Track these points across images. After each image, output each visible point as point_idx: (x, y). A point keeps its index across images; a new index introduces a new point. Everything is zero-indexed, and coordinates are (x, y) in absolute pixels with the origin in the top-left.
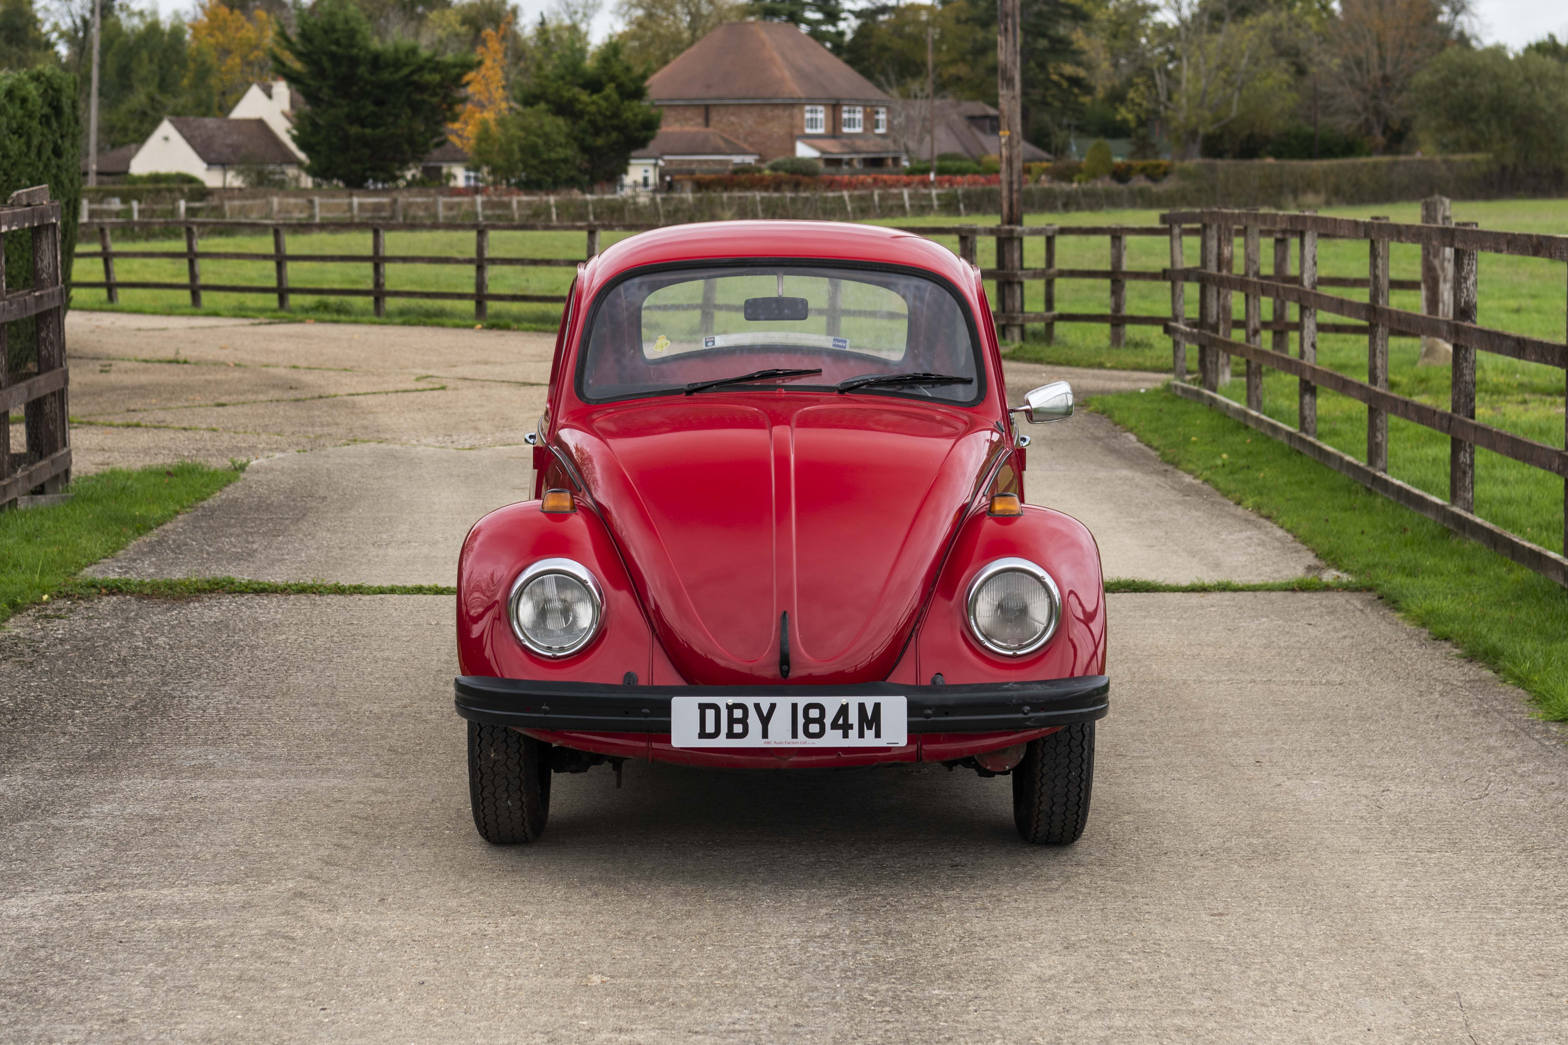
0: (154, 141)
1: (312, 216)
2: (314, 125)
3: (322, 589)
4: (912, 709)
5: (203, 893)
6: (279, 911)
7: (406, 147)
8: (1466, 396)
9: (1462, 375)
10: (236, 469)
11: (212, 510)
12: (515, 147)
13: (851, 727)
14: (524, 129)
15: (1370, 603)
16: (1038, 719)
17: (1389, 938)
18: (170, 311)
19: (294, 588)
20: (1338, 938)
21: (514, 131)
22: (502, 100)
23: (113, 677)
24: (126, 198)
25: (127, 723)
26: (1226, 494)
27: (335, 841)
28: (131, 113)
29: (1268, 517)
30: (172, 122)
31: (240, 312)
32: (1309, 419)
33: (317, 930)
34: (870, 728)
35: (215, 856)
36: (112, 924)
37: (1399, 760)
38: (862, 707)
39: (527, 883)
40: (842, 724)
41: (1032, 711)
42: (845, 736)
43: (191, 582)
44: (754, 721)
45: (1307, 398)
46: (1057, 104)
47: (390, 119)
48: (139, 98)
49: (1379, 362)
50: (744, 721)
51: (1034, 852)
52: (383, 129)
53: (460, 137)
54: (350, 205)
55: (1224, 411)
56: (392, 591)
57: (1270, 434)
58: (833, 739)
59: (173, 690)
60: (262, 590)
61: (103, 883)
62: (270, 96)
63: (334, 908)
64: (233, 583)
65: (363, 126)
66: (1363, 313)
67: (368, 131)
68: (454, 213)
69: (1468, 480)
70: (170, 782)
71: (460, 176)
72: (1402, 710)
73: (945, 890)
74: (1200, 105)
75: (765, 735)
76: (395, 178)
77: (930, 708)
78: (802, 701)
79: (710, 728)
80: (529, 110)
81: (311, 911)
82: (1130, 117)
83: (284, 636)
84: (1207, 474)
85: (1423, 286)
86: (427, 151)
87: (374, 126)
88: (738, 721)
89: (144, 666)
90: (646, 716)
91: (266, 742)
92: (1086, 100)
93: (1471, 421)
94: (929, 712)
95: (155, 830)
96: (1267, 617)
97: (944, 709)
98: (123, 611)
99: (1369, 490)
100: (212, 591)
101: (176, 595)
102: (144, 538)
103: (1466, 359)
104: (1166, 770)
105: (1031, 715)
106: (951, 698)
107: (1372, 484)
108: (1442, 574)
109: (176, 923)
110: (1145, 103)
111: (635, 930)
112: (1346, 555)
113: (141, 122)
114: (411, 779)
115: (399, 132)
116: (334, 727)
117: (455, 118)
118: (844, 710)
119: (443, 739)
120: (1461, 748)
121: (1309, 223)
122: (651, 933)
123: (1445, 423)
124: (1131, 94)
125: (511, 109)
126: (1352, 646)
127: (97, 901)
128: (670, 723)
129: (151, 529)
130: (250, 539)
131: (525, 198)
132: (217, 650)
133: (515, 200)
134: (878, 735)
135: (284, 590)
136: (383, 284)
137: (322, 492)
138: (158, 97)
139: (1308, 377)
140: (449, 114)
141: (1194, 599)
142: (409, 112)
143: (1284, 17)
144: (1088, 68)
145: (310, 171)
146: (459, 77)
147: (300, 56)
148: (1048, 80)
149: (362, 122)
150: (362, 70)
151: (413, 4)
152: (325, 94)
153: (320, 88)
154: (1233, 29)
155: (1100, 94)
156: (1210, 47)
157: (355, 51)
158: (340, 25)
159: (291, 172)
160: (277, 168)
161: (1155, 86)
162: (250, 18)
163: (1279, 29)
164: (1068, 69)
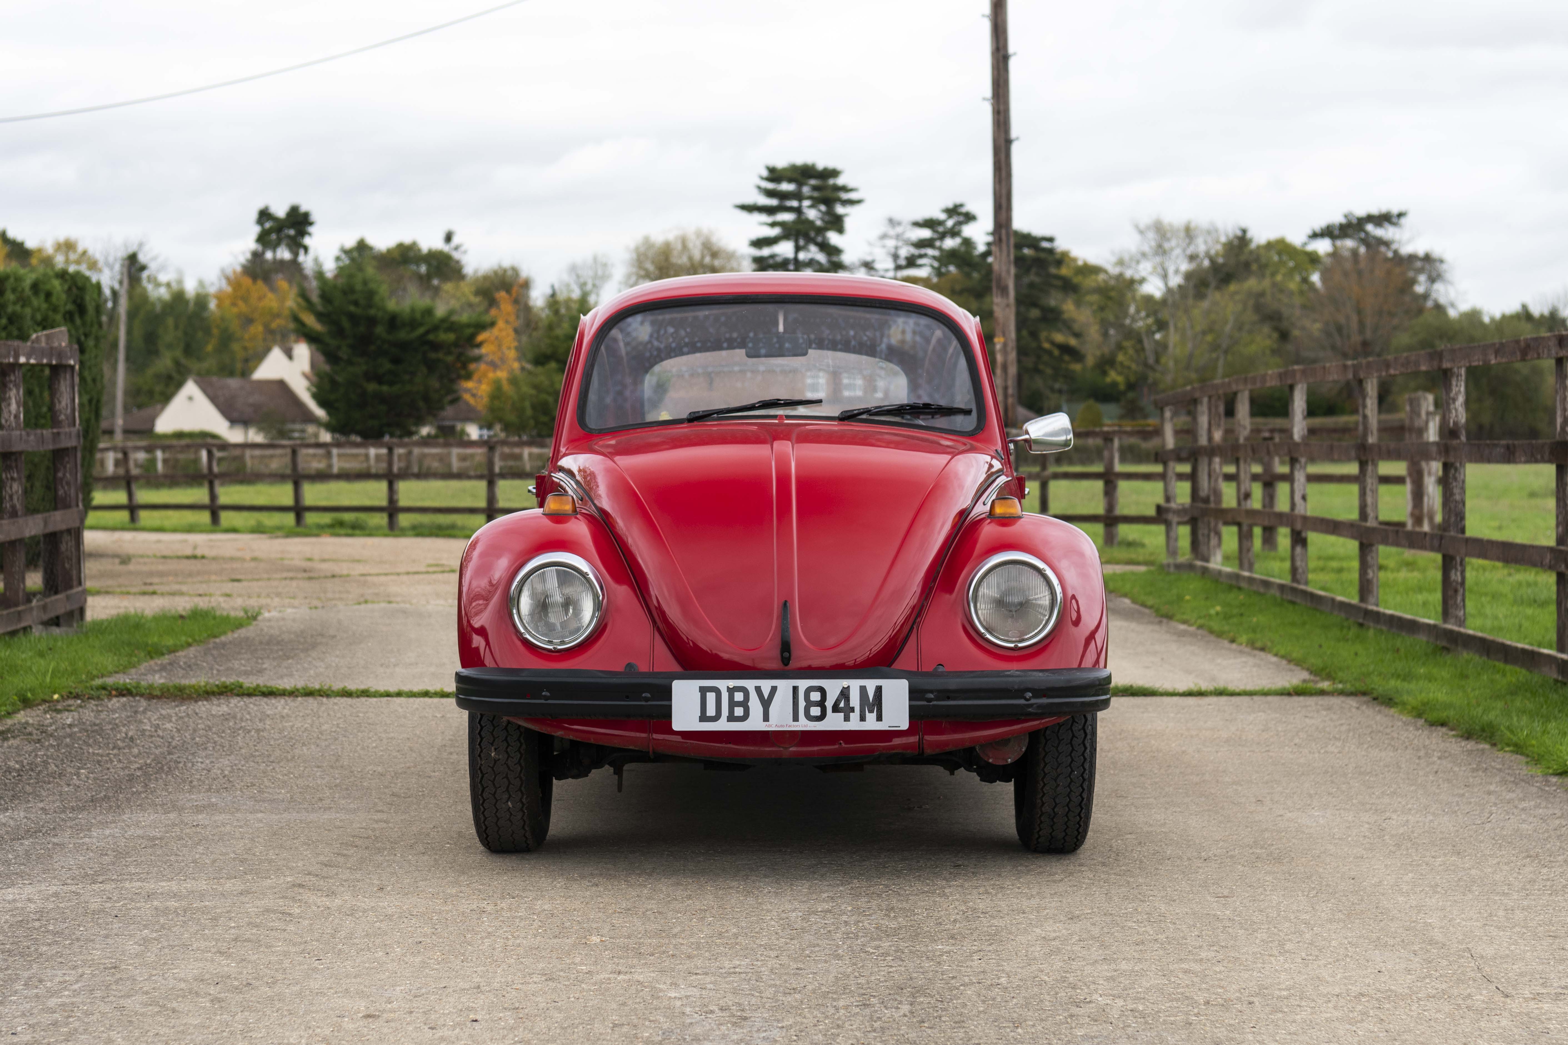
0: (179, 402)
1: (330, 466)
2: (333, 383)
3: (329, 692)
4: (914, 693)
5: (202, 885)
6: (277, 896)
7: (421, 404)
8: (1456, 515)
9: (1452, 494)
10: (248, 618)
11: (224, 645)
12: (527, 404)
13: (852, 710)
14: (536, 387)
15: (1366, 703)
16: (1040, 706)
17: (1396, 911)
18: (191, 529)
19: (302, 691)
20: (1345, 912)
21: (526, 389)
22: (515, 360)
23: (119, 749)
24: (150, 449)
25: (131, 779)
26: (1220, 635)
27: (336, 851)
28: (158, 377)
29: (1262, 649)
30: (197, 382)
31: (259, 530)
32: (1300, 570)
33: (314, 908)
34: (871, 711)
35: (214, 861)
36: (109, 905)
37: (1399, 799)
38: (863, 689)
39: (527, 878)
40: (842, 706)
41: (1034, 697)
42: (847, 719)
43: (200, 687)
44: (755, 704)
45: (1299, 550)
46: (1049, 371)
47: (407, 377)
48: (165, 362)
49: (1369, 500)
50: (745, 704)
51: (1037, 858)
52: (399, 386)
53: (474, 395)
54: (367, 456)
55: (1217, 577)
56: (399, 694)
57: (1262, 590)
58: (834, 722)
59: (179, 757)
60: (270, 693)
61: (100, 879)
62: (291, 358)
63: (332, 894)
64: (241, 687)
65: (380, 382)
66: (1353, 453)
67: (385, 388)
68: (467, 464)
69: (1459, 598)
70: (172, 816)
71: (473, 432)
72: (1400, 768)
73: (947, 881)
74: (1188, 367)
75: (766, 718)
76: (410, 434)
77: (931, 692)
78: (803, 684)
79: (711, 711)
80: (540, 369)
81: (308, 896)
82: (1120, 379)
83: (291, 724)
84: (1200, 622)
85: (1408, 480)
86: (442, 408)
87: (391, 384)
88: (739, 704)
89: (151, 742)
90: (647, 700)
91: (270, 790)
92: (1077, 367)
93: (1460, 536)
94: (931, 696)
95: (155, 845)
96: (1264, 712)
97: (947, 694)
98: (131, 707)
99: (1361, 625)
100: (221, 694)
101: (185, 696)
102: (157, 661)
103: (1455, 479)
104: (1167, 806)
105: (1033, 701)
106: (953, 683)
107: (1364, 618)
108: (1436, 680)
109: (173, 904)
110: (1134, 367)
111: (635, 907)
112: (1340, 669)
113: (167, 385)
114: (412, 814)
115: (415, 389)
116: (338, 781)
117: (469, 377)
118: (845, 694)
119: (446, 788)
120: (1462, 792)
121: (1298, 376)
122: (651, 909)
123: (1436, 543)
124: (1121, 357)
125: (523, 369)
126: (1349, 730)
127: (94, 890)
128: (670, 707)
129: (163, 654)
130: (260, 661)
131: (536, 450)
132: (223, 732)
133: (526, 452)
134: (879, 718)
135: (292, 694)
136: (397, 501)
137: (332, 632)
138: (184, 361)
139: (1298, 527)
140: (463, 372)
141: (1191, 701)
142: (424, 370)
143: (1266, 283)
144: (1077, 335)
145: (329, 427)
146: (473, 336)
147: (320, 316)
148: (1040, 348)
149: (379, 380)
150: (380, 330)
151: (429, 276)
152: (344, 354)
153: (339, 348)
154: (1217, 296)
155: (1090, 361)
156: (1196, 312)
157: (372, 312)
158: (359, 287)
159: (311, 429)
160: (298, 426)
161: (1143, 349)
162: (273, 289)
163: (1262, 294)
164: (1059, 338)
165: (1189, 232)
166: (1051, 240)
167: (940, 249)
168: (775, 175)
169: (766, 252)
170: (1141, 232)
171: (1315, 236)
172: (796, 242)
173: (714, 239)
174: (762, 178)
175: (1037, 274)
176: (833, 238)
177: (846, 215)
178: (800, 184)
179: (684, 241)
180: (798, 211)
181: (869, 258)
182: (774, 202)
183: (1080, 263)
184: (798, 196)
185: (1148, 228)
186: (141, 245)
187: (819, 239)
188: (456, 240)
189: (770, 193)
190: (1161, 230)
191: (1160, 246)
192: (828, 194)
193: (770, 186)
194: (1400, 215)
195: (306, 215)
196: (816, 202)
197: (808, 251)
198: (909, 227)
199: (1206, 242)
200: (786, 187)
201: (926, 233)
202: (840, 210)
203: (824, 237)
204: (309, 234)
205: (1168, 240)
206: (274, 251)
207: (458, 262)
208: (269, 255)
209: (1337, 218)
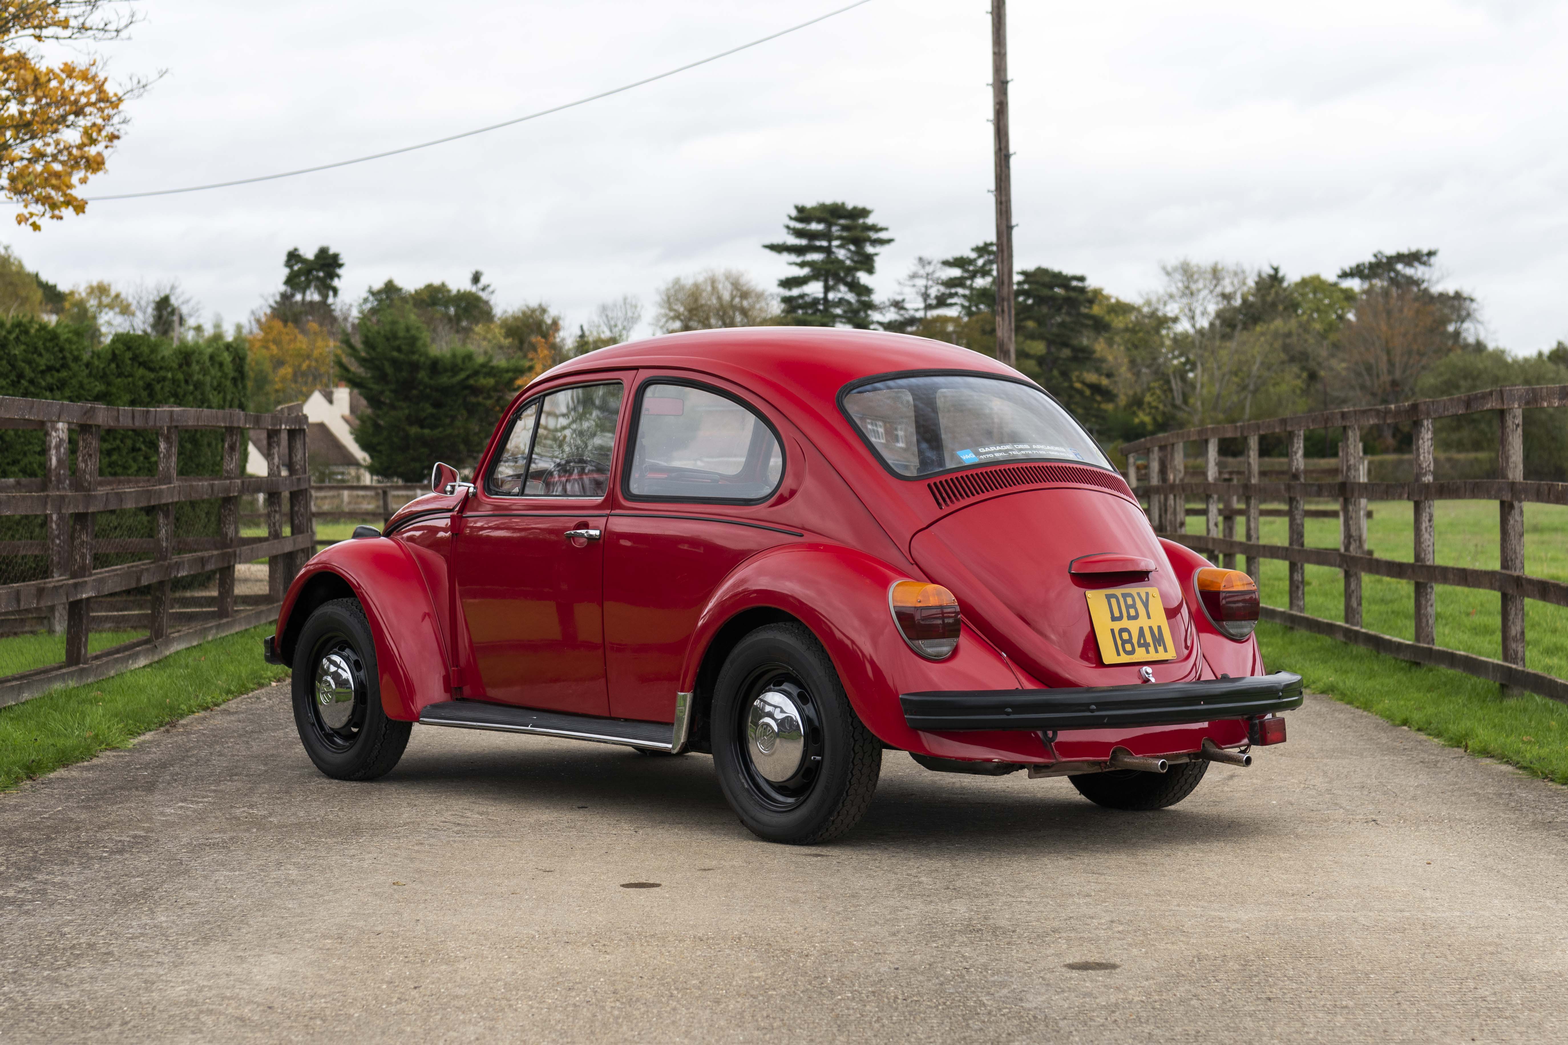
2: (376, 426)
7: (462, 447)
8: (1298, 537)
47: (448, 421)
52: (440, 429)
62: (331, 402)
65: (422, 427)
67: (427, 431)
74: (1215, 408)
82: (1147, 419)
87: (433, 427)
92: (1110, 407)
99: (1291, 629)
107: (1293, 623)
110: (1161, 407)
115: (456, 432)
123: (1285, 553)
124: (1148, 398)
142: (465, 413)
143: (1293, 323)
144: (1109, 375)
145: (372, 470)
146: (512, 380)
147: (363, 361)
148: (1072, 387)
149: (421, 423)
150: (422, 375)
151: (458, 318)
152: (387, 397)
153: (382, 392)
154: (1245, 335)
155: (1122, 400)
156: (1223, 353)
157: (415, 357)
158: (401, 334)
159: (353, 471)
160: (341, 469)
161: (1171, 390)
162: (303, 331)
163: (1289, 335)
164: (1092, 377)
165: (1216, 273)
166: (1082, 279)
167: (971, 288)
168: (803, 214)
169: (795, 292)
170: (1168, 274)
171: (1344, 275)
172: (826, 282)
173: (743, 280)
174: (791, 218)
175: (1069, 314)
176: (863, 277)
177: (876, 254)
178: (830, 225)
179: (713, 282)
180: (828, 250)
181: (899, 298)
182: (804, 242)
183: (1113, 301)
184: (827, 235)
185: (1175, 269)
186: (173, 288)
187: (849, 279)
188: (484, 281)
189: (799, 233)
190: (1187, 272)
191: (1187, 288)
192: (858, 233)
193: (799, 226)
194: (1430, 254)
195: (336, 257)
196: (845, 242)
197: (839, 291)
198: (939, 265)
199: (1232, 283)
200: (815, 226)
201: (956, 272)
202: (870, 249)
203: (854, 277)
204: (338, 276)
205: (1196, 281)
206: (304, 294)
207: (487, 303)
208: (298, 297)
209: (1367, 258)
